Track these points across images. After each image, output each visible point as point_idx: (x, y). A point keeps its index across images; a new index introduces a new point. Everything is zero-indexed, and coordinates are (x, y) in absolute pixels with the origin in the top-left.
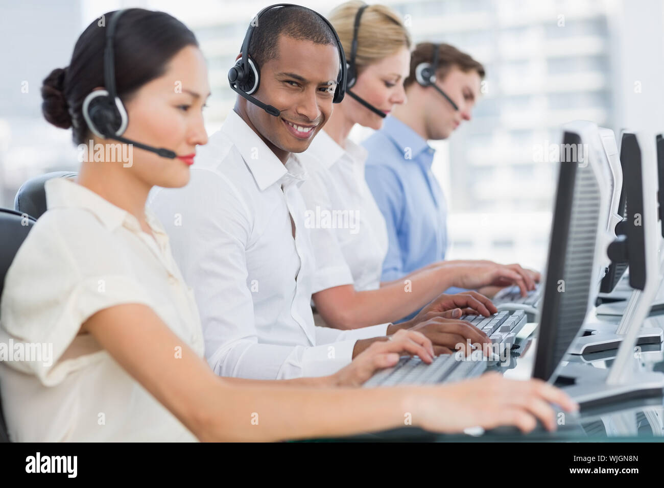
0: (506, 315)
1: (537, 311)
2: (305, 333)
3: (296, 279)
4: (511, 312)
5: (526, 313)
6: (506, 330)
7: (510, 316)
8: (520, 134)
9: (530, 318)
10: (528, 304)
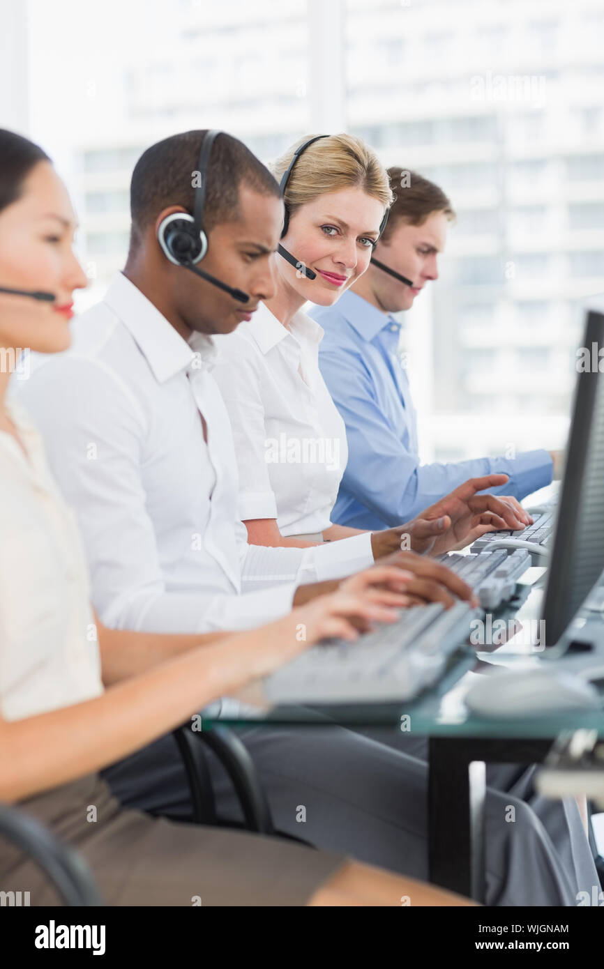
0: (503, 555)
1: (545, 550)
2: (224, 572)
3: (210, 498)
4: (511, 550)
5: (530, 552)
6: (503, 575)
7: (509, 557)
8: (530, 306)
9: (535, 558)
10: (534, 540)
